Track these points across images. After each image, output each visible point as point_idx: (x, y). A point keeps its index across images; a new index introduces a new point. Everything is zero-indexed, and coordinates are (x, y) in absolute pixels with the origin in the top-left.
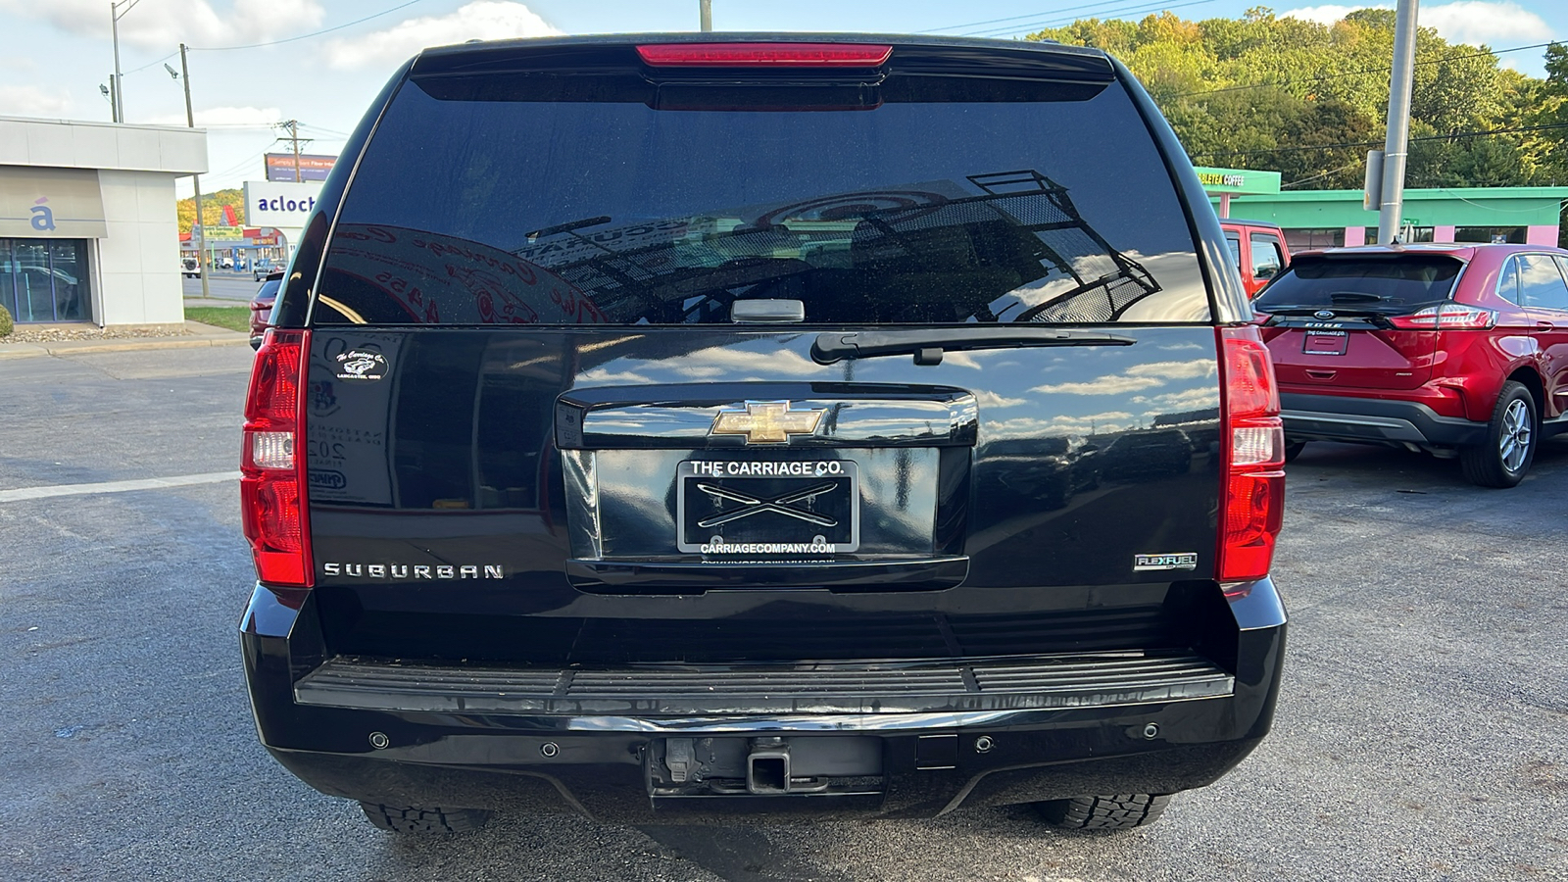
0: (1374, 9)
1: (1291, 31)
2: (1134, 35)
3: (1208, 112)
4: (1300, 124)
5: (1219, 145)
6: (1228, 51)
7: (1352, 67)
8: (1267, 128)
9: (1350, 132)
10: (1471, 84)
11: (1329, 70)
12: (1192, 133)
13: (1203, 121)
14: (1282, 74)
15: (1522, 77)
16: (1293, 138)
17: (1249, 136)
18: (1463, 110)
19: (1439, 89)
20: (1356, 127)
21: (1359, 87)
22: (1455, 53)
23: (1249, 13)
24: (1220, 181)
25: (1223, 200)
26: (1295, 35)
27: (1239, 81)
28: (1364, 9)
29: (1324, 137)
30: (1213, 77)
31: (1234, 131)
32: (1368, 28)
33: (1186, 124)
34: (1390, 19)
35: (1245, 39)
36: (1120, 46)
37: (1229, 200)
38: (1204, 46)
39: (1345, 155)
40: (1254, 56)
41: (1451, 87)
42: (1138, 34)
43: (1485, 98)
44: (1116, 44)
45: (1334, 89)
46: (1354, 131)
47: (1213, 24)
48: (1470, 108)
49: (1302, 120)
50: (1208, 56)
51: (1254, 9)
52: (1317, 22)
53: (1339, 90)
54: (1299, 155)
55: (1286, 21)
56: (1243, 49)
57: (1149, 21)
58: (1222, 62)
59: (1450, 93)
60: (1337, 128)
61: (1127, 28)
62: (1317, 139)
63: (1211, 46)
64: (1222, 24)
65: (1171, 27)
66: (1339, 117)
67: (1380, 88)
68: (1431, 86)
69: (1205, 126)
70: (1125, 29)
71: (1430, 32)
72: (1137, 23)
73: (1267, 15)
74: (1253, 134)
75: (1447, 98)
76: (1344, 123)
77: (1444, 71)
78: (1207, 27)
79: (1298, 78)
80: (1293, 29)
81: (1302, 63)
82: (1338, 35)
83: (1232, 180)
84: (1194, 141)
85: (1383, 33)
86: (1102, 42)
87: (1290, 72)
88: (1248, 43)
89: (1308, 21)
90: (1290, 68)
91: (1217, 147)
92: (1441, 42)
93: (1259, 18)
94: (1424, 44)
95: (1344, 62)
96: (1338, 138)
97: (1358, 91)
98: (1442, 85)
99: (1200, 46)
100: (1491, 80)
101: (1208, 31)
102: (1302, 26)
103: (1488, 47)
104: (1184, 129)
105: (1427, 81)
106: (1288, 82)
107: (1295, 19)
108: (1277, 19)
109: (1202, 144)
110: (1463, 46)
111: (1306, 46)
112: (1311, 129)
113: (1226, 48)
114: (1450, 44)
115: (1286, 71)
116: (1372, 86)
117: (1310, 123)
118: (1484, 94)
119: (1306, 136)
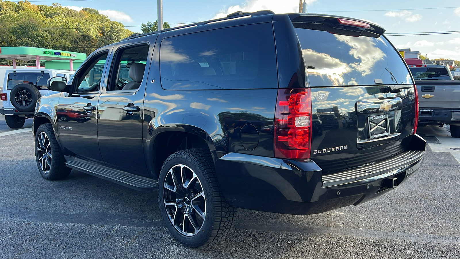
0: (90, 8)
1: (68, 12)
2: (16, 7)
3: (48, 34)
4: (78, 40)
5: (53, 44)
6: (49, 16)
7: (87, 24)
8: (68, 40)
9: (92, 43)
10: (119, 32)
11: (81, 24)
12: (44, 40)
13: (47, 36)
14: (67, 24)
15: (130, 32)
16: (76, 44)
17: (62, 42)
18: (118, 39)
19: (111, 33)
20: (94, 42)
21: (90, 30)
22: (113, 23)
23: (53, 4)
24: (70, 55)
25: (70, 61)
26: (69, 13)
27: (54, 25)
28: (87, 8)
29: (85, 44)
30: (45, 23)
31: (57, 40)
32: (89, 14)
33: (42, 37)
34: (95, 12)
35: (54, 12)
36: (11, 9)
37: (72, 61)
38: (41, 13)
39: (91, 50)
40: (58, 18)
41: (114, 33)
42: (17, 6)
43: (123, 36)
44: (10, 9)
45: (83, 30)
46: (93, 43)
47: (43, 6)
48: (120, 39)
49: (78, 39)
50: (43, 16)
51: (55, 4)
52: (75, 10)
53: (84, 31)
54: (78, 49)
55: (65, 8)
56: (53, 15)
57: (21, 3)
58: (47, 19)
59: (114, 34)
60: (88, 42)
61: (13, 4)
62: (83, 44)
63: (43, 13)
64: (46, 7)
65: (29, 6)
66: (88, 38)
67: (95, 31)
68: (109, 32)
69: (48, 38)
70: (13, 5)
71: (106, 17)
72: (17, 3)
73: (59, 6)
74: (64, 42)
75: (113, 35)
76: (90, 40)
77: (112, 28)
78: (41, 7)
79: (72, 26)
80: (68, 11)
81: (72, 22)
82: (81, 15)
83: (73, 55)
84: (45, 42)
85: (94, 15)
86: (4, 8)
87: (69, 24)
88: (55, 14)
89: (72, 9)
90: (69, 23)
91: (53, 45)
92: (110, 20)
93: (57, 7)
94: (105, 20)
95: (84, 23)
96: (89, 45)
97: (89, 31)
98: (112, 32)
99: (39, 13)
100: (124, 32)
101: (41, 8)
102: (70, 11)
103: (121, 23)
104: (41, 38)
105: (107, 30)
106: (69, 27)
107: (68, 8)
108: (63, 7)
109: (48, 44)
110: (115, 22)
111: (73, 17)
112: (81, 41)
113: (48, 15)
114: (112, 21)
115: (68, 23)
116: (93, 30)
117: (80, 40)
118: (122, 35)
119: (80, 43)
